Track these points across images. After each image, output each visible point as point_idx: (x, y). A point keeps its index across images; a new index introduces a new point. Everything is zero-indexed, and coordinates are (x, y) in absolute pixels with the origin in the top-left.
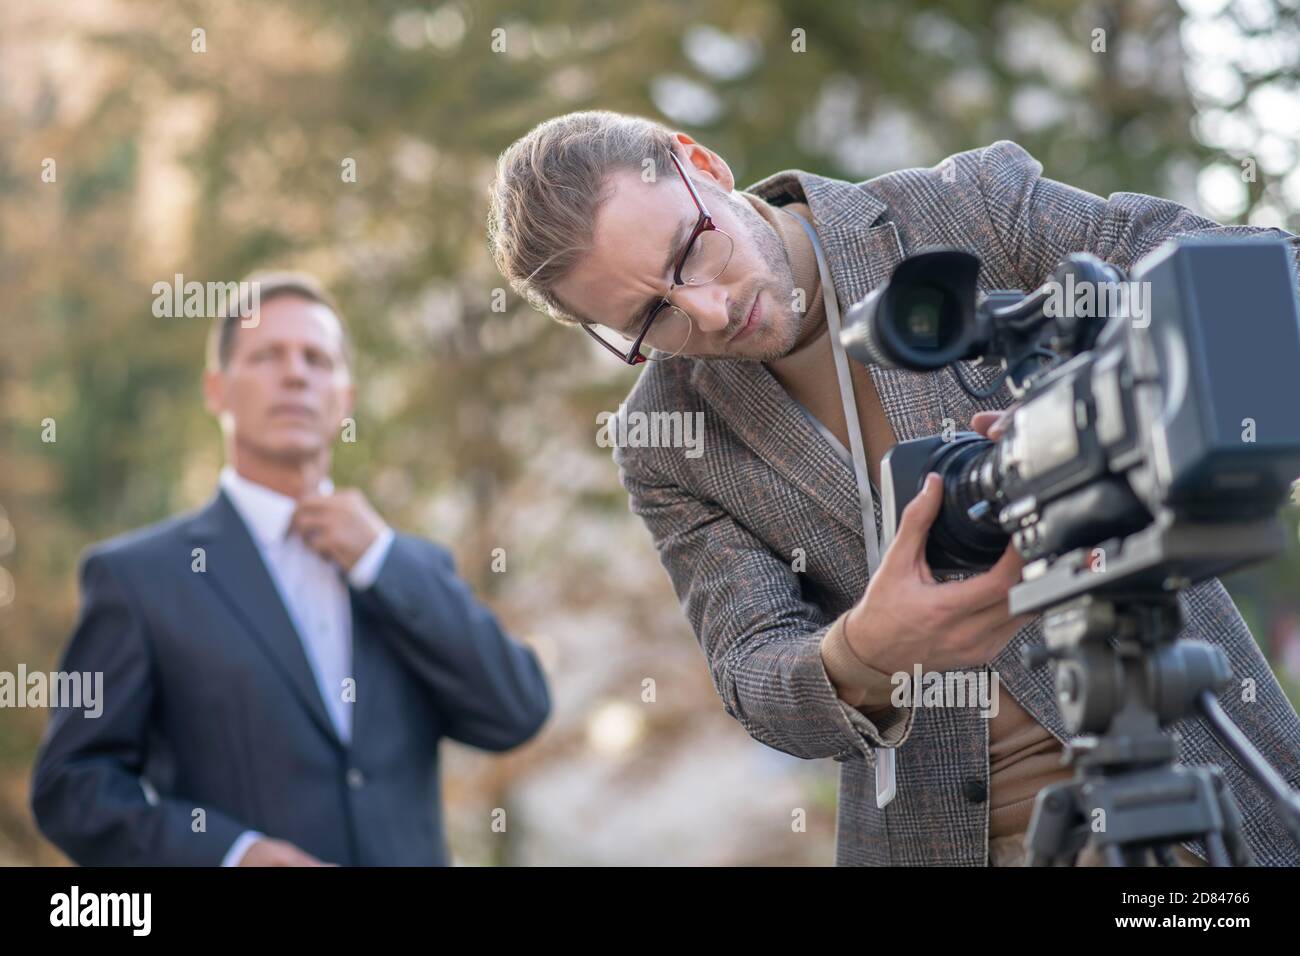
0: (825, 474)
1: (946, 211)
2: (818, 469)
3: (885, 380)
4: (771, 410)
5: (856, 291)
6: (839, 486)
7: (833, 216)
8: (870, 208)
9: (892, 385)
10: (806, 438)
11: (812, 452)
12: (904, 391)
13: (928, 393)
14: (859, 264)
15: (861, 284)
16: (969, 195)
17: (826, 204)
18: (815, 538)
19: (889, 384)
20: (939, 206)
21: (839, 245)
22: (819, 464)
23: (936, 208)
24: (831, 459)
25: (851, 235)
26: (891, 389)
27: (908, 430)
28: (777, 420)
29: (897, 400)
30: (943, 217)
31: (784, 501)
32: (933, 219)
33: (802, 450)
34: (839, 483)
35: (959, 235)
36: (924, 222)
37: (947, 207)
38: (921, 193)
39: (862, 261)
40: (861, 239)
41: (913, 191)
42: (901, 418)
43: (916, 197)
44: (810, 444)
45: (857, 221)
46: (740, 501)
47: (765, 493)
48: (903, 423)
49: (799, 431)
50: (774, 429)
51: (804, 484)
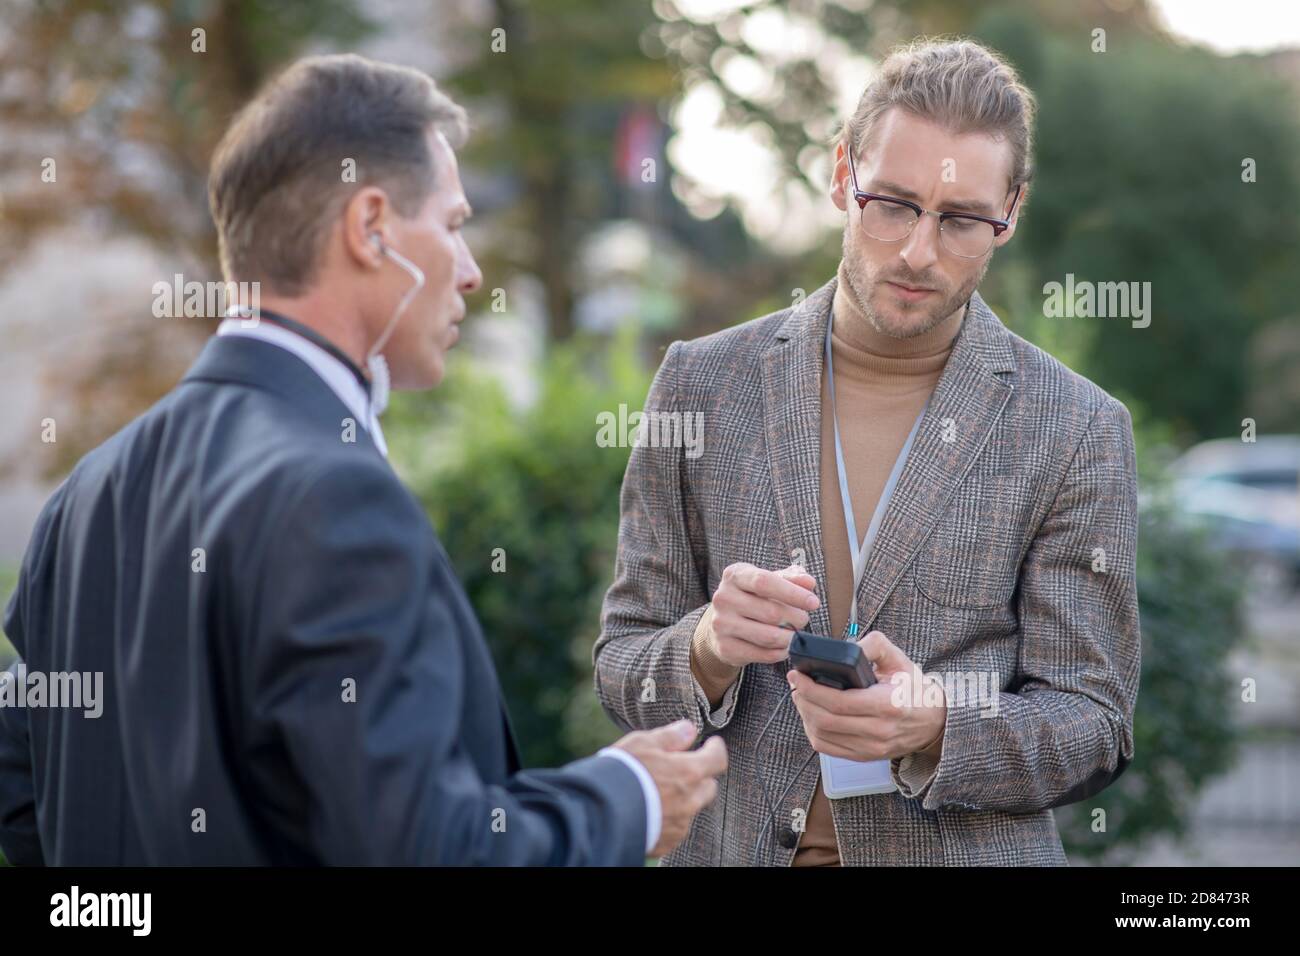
0: (800, 505)
1: (1056, 411)
2: (799, 498)
3: (911, 479)
4: (800, 427)
5: (948, 404)
6: (803, 522)
7: (977, 340)
8: (1005, 360)
9: (913, 487)
10: (808, 468)
11: (804, 481)
12: (916, 498)
13: (930, 514)
14: (966, 389)
15: (955, 403)
16: (1079, 415)
17: (979, 325)
18: (761, 548)
19: (911, 484)
20: (1054, 404)
21: (965, 363)
22: (801, 495)
23: (1051, 403)
24: (812, 498)
25: (978, 366)
26: (909, 489)
27: (894, 525)
28: (799, 438)
29: (906, 500)
30: (1050, 414)
31: (757, 506)
32: (1042, 410)
33: (798, 475)
34: (805, 519)
35: (1050, 435)
36: (1035, 406)
37: (1058, 410)
38: (1050, 382)
39: (969, 389)
40: (982, 375)
41: (1045, 375)
42: (898, 514)
43: (1044, 382)
44: (807, 475)
45: (989, 360)
46: (728, 485)
47: (748, 491)
48: (896, 517)
49: (806, 460)
50: (792, 442)
51: (781, 502)
